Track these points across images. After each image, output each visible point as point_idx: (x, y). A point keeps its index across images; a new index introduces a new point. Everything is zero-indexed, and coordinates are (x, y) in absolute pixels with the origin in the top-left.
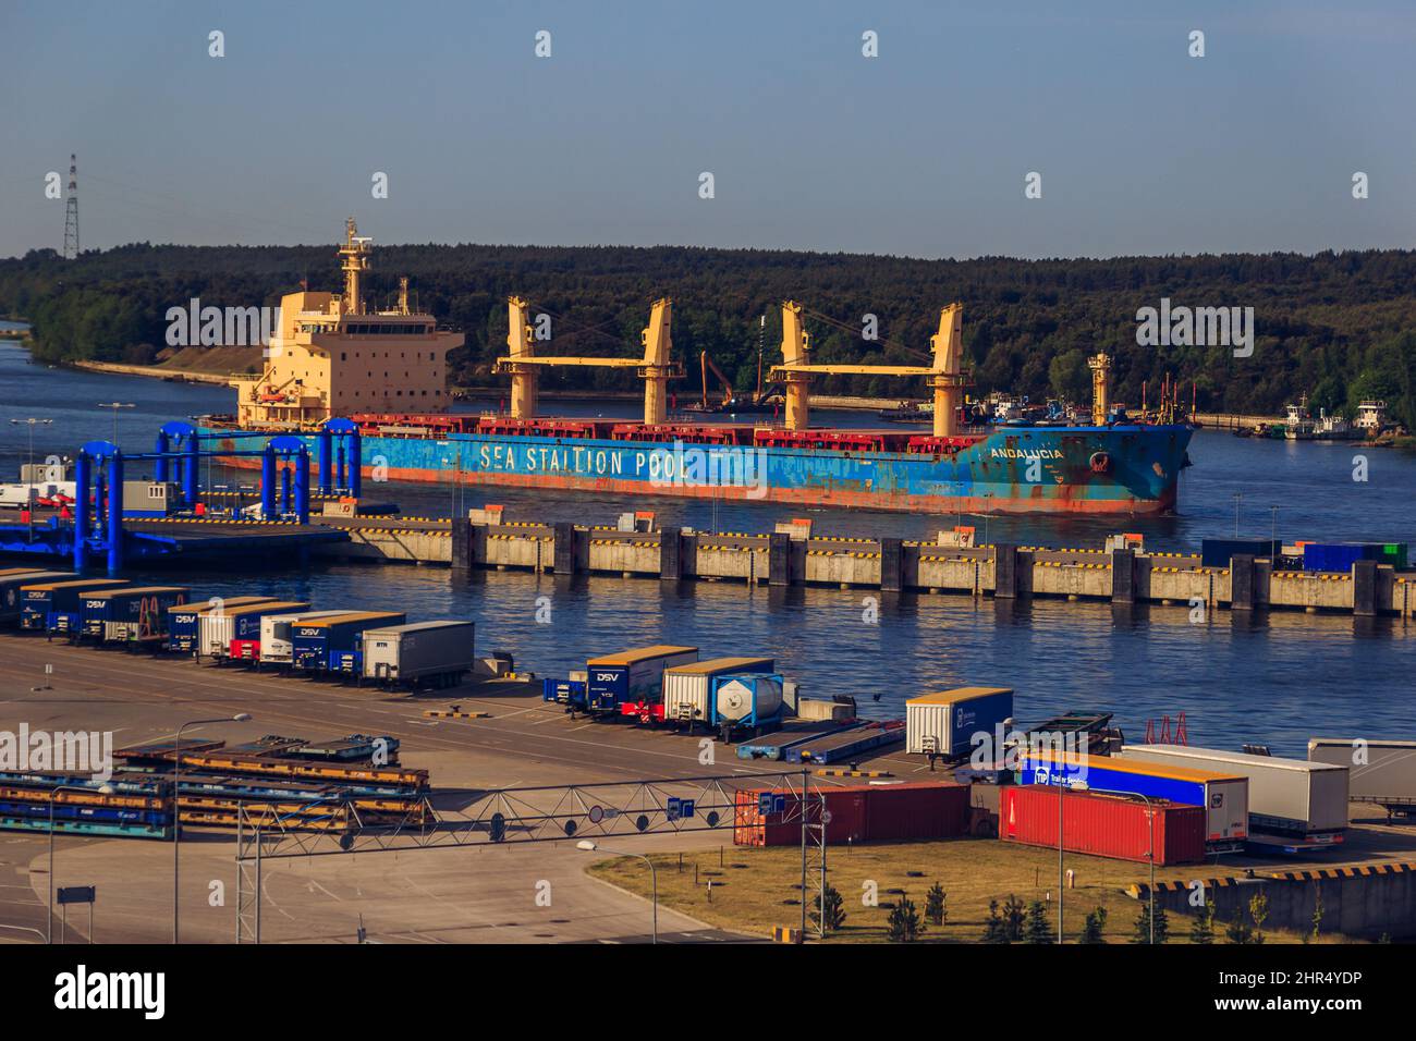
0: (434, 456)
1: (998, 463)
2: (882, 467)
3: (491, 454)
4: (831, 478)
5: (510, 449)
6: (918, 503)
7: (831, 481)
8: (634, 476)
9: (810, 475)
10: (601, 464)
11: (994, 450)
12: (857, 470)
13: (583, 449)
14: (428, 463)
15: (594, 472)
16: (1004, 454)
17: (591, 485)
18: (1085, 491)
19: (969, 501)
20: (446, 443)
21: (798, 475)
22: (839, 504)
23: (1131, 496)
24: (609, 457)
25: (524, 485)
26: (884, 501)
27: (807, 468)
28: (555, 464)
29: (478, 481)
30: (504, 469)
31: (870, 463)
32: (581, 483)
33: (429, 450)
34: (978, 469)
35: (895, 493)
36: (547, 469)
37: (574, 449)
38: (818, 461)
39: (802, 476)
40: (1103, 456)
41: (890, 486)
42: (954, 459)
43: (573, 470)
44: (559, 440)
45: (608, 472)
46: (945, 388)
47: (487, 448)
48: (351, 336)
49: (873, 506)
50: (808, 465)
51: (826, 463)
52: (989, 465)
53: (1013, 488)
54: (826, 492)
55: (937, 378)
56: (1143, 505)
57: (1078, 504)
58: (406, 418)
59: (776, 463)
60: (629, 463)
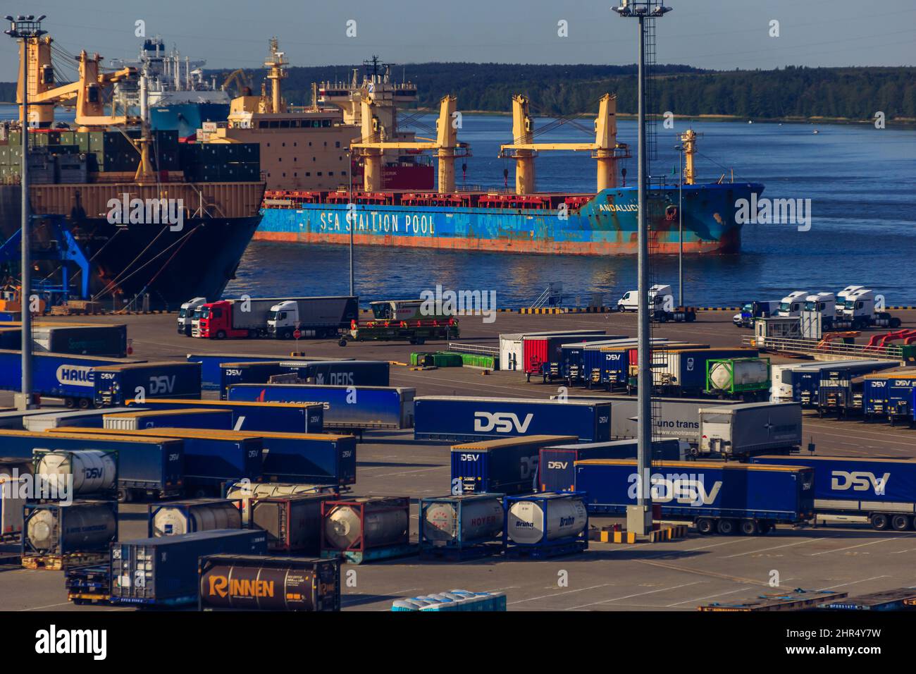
0: (295, 221)
1: (605, 215)
2: (539, 221)
3: (326, 219)
4: (512, 231)
5: (337, 215)
6: (560, 248)
7: (511, 233)
8: (405, 233)
9: (500, 229)
10: (387, 225)
11: (601, 206)
12: (525, 223)
13: (376, 213)
14: (292, 227)
15: (383, 231)
16: (608, 208)
17: (381, 241)
18: (667, 237)
19: (590, 245)
20: (301, 212)
21: (493, 230)
22: (516, 250)
23: (699, 239)
24: (391, 218)
25: (345, 242)
26: (541, 247)
27: (498, 224)
28: (361, 225)
29: (320, 240)
30: (334, 230)
31: (532, 218)
32: (377, 240)
33: (292, 217)
34: (593, 220)
35: (547, 241)
36: (357, 229)
37: (372, 213)
38: (503, 217)
39: (496, 230)
40: (673, 208)
41: (544, 236)
42: (578, 213)
43: (372, 230)
44: (364, 207)
45: (390, 230)
46: (603, 159)
47: (324, 214)
48: (263, 130)
49: (534, 251)
50: (499, 221)
51: (508, 218)
52: (600, 217)
53: (618, 235)
54: (509, 241)
55: (599, 151)
56: (707, 246)
57: (662, 246)
58: (288, 193)
59: (481, 219)
60: (402, 222)
